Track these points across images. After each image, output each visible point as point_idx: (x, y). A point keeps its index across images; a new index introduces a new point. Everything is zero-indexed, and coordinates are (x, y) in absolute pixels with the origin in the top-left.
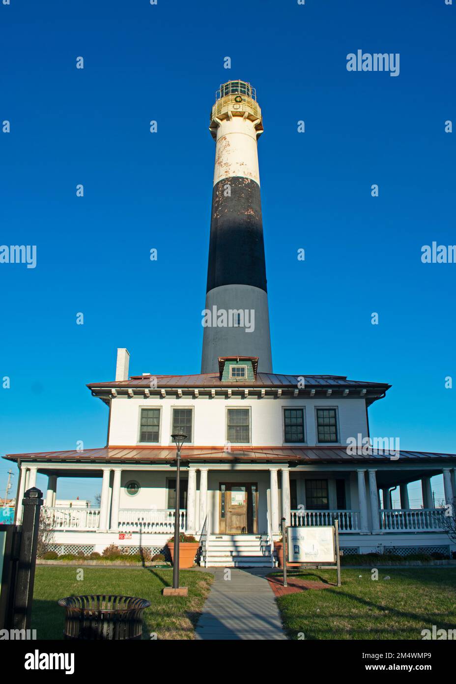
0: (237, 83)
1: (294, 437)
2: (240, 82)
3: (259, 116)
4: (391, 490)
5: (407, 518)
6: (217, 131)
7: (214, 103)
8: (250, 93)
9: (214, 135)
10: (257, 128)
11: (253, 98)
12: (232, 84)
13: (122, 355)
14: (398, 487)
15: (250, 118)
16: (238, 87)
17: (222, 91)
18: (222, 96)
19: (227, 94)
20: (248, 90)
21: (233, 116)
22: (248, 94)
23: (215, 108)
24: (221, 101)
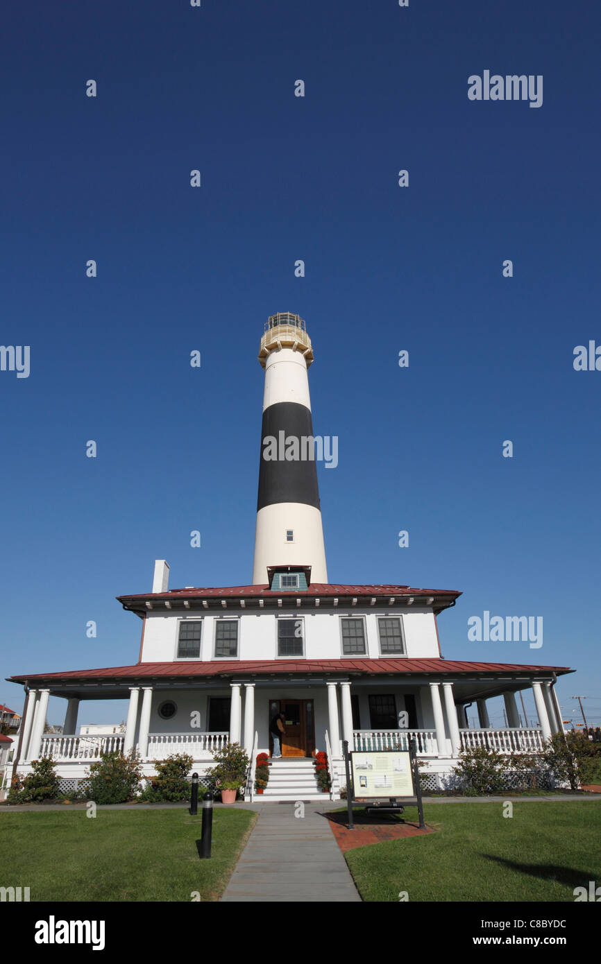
0: (286, 315)
1: (354, 649)
2: (289, 314)
3: (308, 344)
4: (466, 707)
5: (489, 738)
6: (266, 360)
7: (263, 334)
8: (299, 324)
9: (264, 365)
10: (307, 358)
11: (303, 329)
12: (281, 315)
13: (160, 565)
14: (475, 704)
15: (300, 349)
16: (287, 318)
17: (271, 323)
18: (271, 327)
19: (276, 325)
20: (297, 321)
21: (282, 345)
22: (297, 326)
23: (264, 339)
24: (271, 331)
